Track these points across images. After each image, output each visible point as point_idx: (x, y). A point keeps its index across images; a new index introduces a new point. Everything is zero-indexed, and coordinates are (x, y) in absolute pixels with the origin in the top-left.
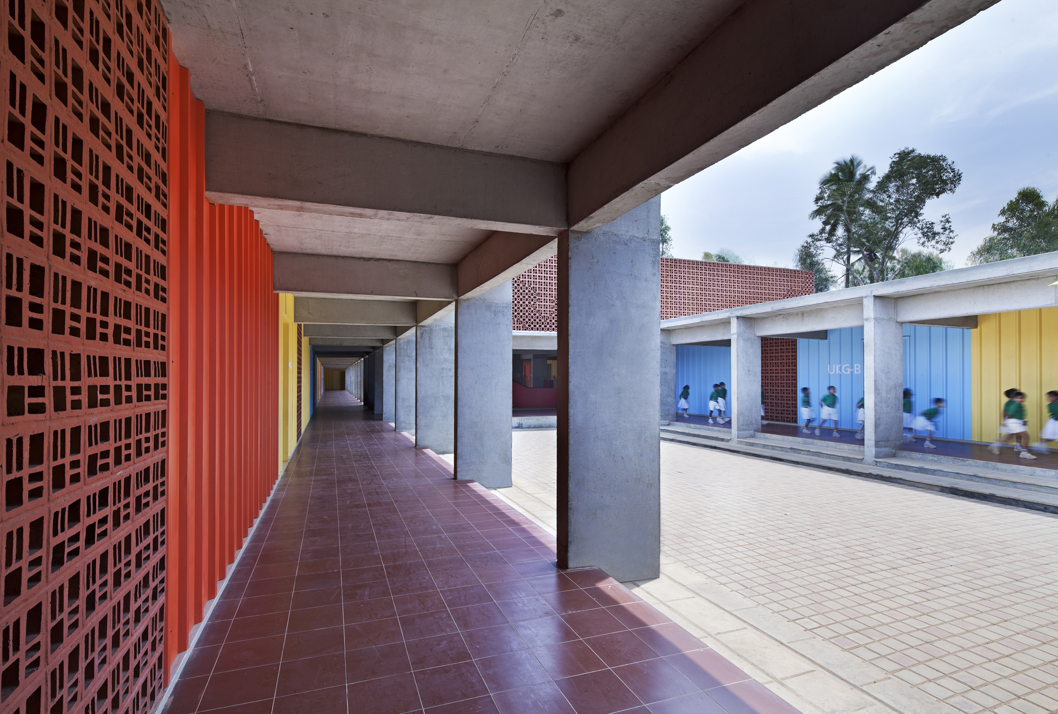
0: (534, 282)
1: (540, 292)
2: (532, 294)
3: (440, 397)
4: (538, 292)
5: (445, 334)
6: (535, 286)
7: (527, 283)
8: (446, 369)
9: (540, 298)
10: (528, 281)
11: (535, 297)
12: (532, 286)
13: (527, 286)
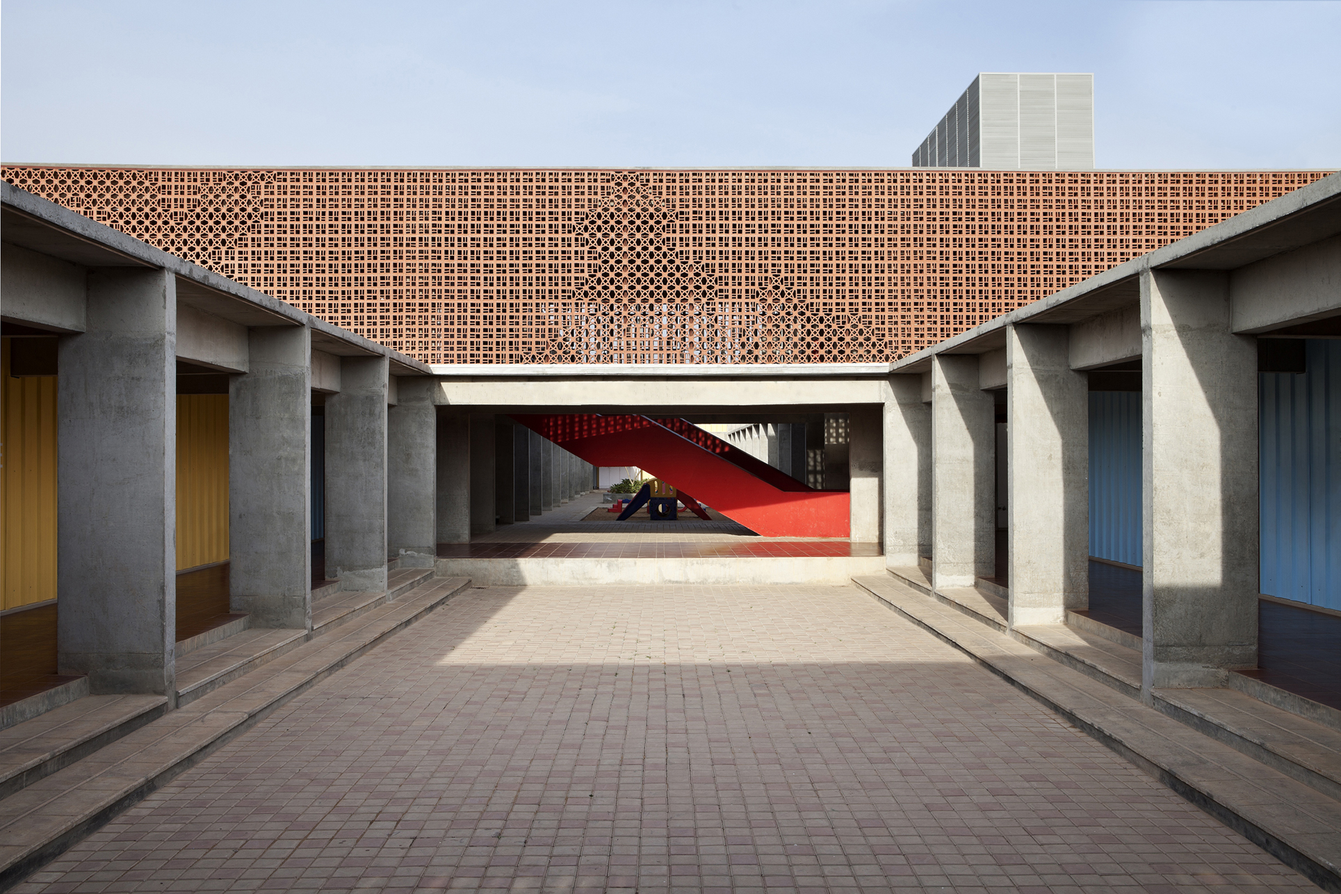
0: (708, 252)
1: (723, 274)
2: (704, 281)
3: (275, 514)
4: (717, 274)
5: (284, 389)
6: (711, 262)
7: (691, 255)
8: (286, 459)
9: (724, 287)
10: (695, 252)
11: (710, 287)
12: (704, 262)
13: (691, 262)
